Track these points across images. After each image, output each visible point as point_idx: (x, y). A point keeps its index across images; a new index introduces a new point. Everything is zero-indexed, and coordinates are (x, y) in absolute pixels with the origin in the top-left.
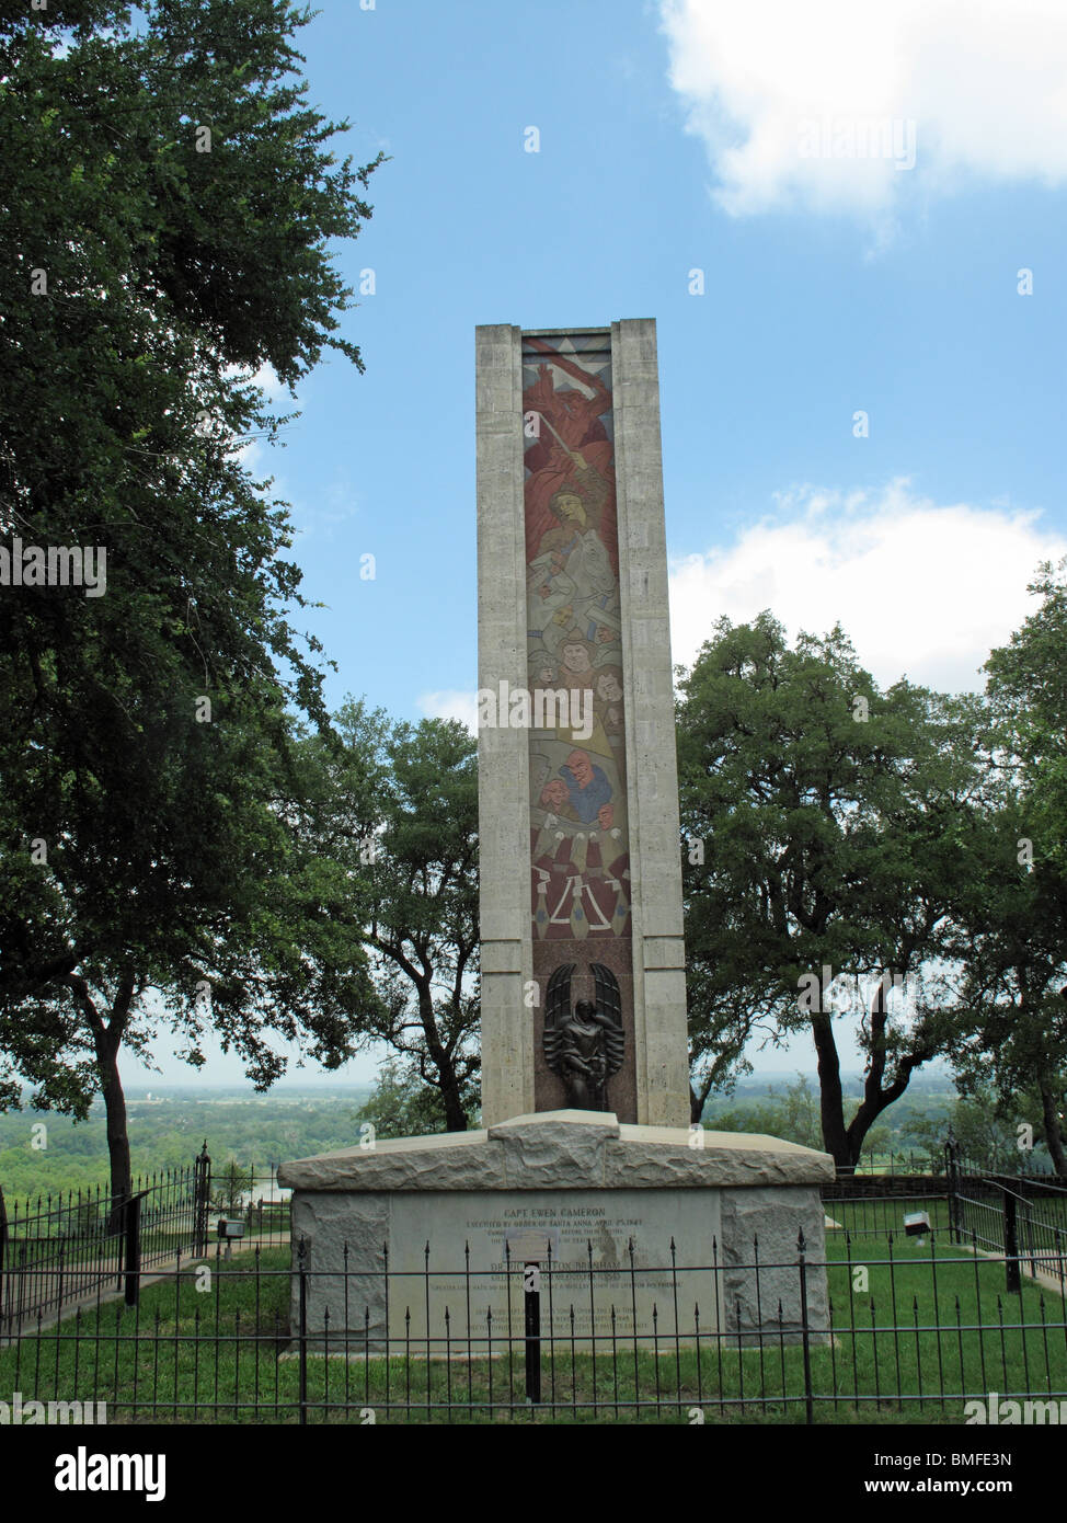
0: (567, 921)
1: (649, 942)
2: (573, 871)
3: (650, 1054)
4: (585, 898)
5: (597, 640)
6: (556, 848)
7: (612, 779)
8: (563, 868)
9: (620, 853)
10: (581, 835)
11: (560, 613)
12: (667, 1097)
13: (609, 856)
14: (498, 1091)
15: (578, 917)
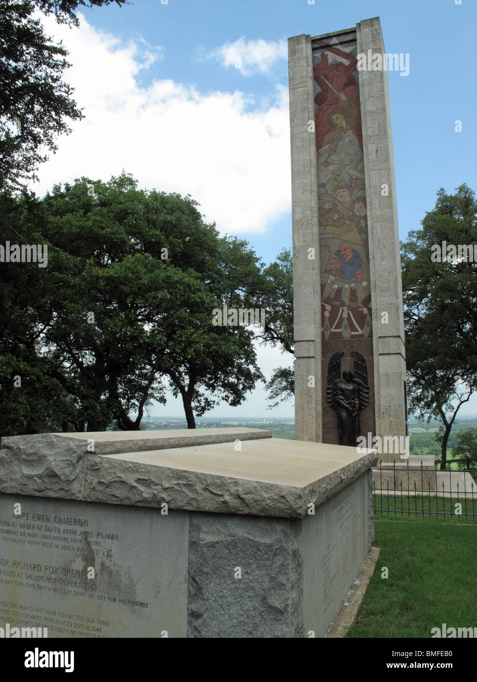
0: (340, 330)
1: (381, 339)
2: (343, 305)
3: (382, 399)
4: (349, 318)
5: (353, 185)
6: (334, 293)
7: (362, 256)
8: (337, 303)
9: (367, 294)
10: (346, 286)
11: (334, 174)
12: (391, 422)
13: (361, 296)
14: (303, 418)
15: (346, 328)
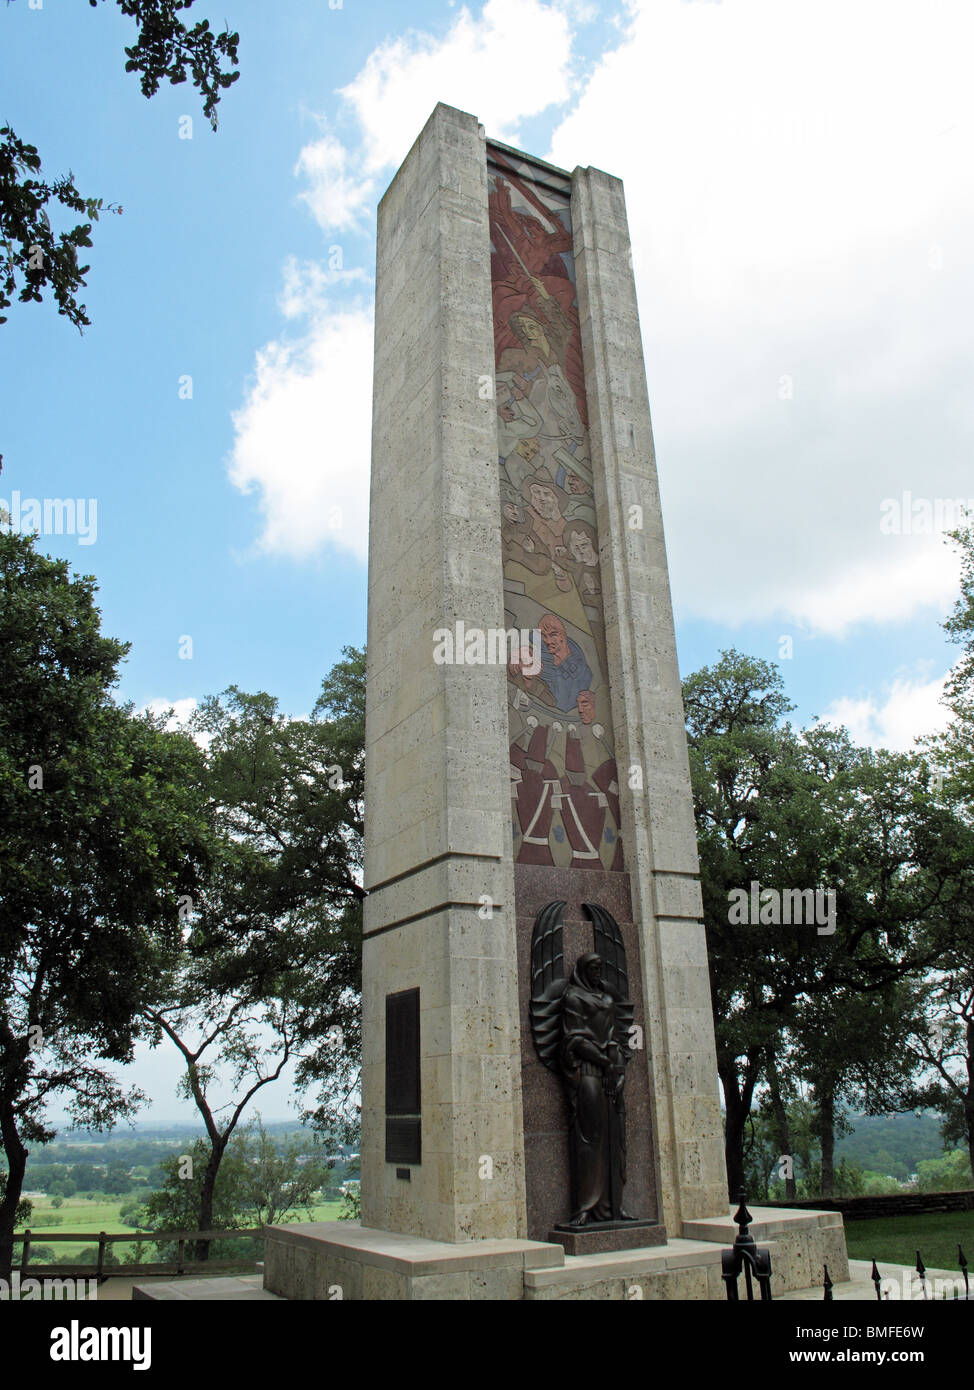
0: (544, 841)
1: (659, 878)
2: (551, 774)
3: (671, 1038)
4: (565, 813)
5: (567, 488)
6: (528, 738)
7: (592, 660)
8: (538, 768)
9: (605, 757)
10: (557, 725)
11: (526, 445)
12: (695, 1102)
13: (593, 759)
15: (558, 838)
